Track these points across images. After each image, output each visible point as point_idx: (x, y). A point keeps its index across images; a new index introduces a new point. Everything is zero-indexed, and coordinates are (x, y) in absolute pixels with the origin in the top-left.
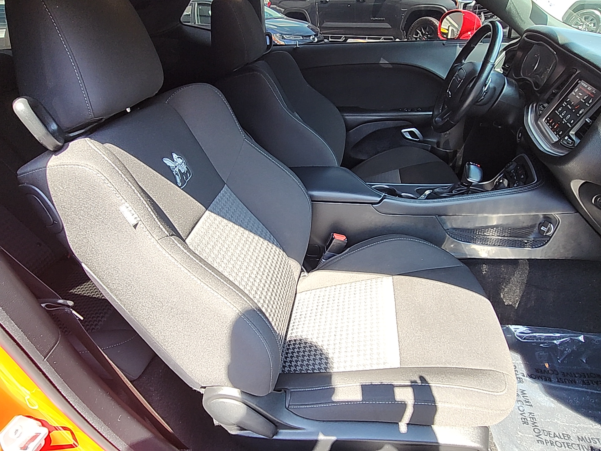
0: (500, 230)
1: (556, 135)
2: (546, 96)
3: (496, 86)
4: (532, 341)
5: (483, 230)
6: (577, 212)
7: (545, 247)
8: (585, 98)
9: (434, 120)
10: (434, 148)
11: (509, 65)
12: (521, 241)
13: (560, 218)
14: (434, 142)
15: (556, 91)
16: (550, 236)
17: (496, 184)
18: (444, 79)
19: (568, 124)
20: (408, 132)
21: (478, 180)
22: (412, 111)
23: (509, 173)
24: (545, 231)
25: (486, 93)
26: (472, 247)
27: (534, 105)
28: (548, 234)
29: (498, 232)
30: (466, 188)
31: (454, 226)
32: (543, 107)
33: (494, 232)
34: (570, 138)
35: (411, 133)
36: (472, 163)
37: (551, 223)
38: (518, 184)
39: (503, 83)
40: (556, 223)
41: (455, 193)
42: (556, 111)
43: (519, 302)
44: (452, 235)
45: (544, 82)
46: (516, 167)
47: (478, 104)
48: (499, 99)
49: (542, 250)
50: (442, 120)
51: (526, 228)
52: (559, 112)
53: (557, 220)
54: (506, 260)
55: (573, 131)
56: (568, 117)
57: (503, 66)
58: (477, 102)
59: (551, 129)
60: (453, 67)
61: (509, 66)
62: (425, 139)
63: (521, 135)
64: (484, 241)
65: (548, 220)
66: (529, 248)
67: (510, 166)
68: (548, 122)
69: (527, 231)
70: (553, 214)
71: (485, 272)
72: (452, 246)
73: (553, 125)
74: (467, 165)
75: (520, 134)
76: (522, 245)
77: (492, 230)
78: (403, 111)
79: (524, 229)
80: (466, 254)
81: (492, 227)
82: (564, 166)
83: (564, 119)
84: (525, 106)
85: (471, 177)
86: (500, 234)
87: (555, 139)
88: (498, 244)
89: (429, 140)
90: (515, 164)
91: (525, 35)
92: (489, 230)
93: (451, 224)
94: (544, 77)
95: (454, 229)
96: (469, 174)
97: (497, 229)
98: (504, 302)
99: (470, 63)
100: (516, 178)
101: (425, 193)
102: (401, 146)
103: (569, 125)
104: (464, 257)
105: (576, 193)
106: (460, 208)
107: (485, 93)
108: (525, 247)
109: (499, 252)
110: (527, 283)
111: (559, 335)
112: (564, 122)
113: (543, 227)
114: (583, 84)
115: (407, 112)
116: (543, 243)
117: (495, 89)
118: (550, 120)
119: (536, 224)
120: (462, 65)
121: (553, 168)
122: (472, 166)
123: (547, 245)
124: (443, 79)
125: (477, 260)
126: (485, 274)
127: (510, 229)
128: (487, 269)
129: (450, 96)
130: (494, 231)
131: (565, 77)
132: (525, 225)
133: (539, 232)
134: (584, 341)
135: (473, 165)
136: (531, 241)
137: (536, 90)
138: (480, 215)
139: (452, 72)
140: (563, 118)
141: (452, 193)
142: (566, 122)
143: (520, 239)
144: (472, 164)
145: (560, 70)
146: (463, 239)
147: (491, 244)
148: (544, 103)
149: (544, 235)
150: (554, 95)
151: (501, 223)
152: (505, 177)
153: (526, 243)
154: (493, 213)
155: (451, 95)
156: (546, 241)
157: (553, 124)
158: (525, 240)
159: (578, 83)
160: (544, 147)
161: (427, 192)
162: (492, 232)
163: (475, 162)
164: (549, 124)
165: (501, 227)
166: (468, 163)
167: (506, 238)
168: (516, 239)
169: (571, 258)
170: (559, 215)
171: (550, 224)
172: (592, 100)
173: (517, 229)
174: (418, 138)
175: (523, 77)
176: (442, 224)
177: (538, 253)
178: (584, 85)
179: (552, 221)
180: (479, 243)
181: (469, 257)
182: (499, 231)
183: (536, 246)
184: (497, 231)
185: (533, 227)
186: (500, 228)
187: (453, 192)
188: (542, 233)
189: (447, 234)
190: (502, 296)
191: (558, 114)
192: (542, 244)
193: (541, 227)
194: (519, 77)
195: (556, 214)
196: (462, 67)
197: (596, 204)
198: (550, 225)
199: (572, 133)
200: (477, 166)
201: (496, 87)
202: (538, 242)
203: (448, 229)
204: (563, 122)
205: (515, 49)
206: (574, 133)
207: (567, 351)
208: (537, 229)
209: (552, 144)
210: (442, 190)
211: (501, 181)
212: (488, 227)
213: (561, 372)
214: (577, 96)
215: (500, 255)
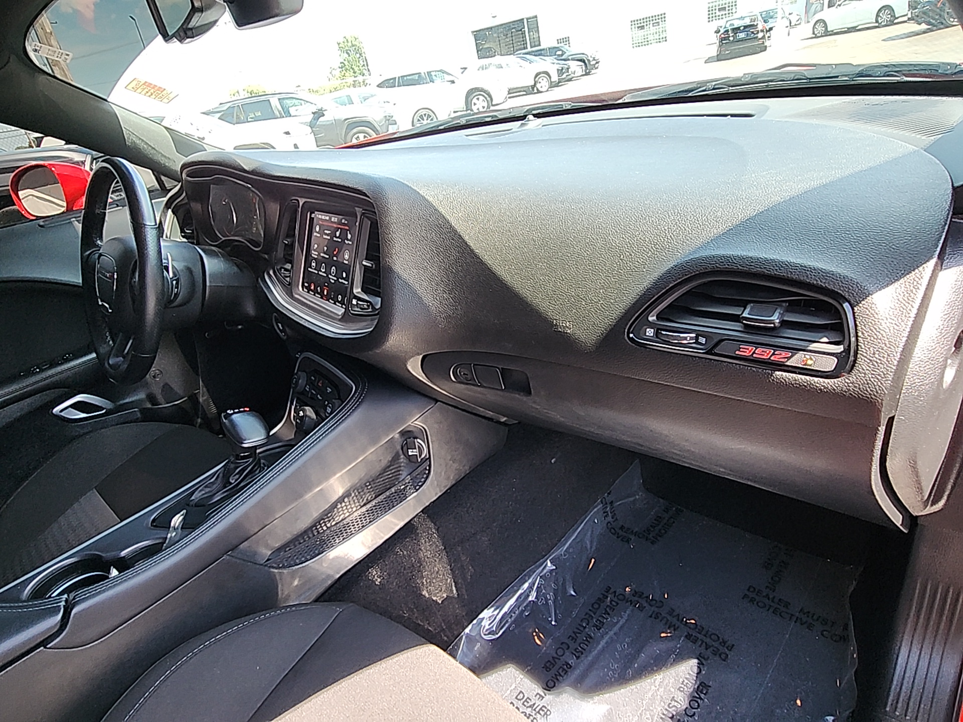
0: (356, 496)
1: (335, 304)
2: (280, 252)
3: (186, 264)
4: (507, 625)
5: (329, 515)
6: (437, 401)
7: (432, 477)
8: (338, 235)
9: (106, 364)
10: (149, 409)
11: (191, 228)
12: (395, 493)
13: (423, 423)
14: (141, 400)
15: (289, 240)
16: (428, 457)
17: (296, 422)
18: (81, 285)
19: (340, 280)
20: (71, 406)
21: (263, 438)
22: (53, 365)
23: (304, 393)
24: (416, 455)
25: (178, 281)
26: (331, 557)
27: (271, 272)
28: (423, 456)
29: (354, 501)
30: (251, 460)
31: (277, 545)
32: (286, 270)
33: (349, 507)
34: (359, 299)
35: (78, 406)
36: (232, 412)
37: (417, 438)
38: (330, 405)
39: (199, 257)
40: (423, 434)
41: (236, 480)
42: (309, 269)
43: (453, 584)
44: (283, 565)
45: (263, 235)
46: (309, 379)
47: (175, 304)
48: (208, 284)
49: (431, 485)
50: (124, 357)
51: (389, 467)
52: (315, 269)
53: (421, 429)
54: (396, 536)
55: (357, 288)
56: (332, 271)
57: (181, 233)
58: (171, 302)
59: (322, 298)
60: (84, 260)
61: (193, 230)
62: (118, 404)
63: (282, 326)
64: (344, 532)
65: (409, 436)
66: (413, 493)
67: (297, 382)
68: (309, 290)
69: (393, 471)
70: (410, 423)
71: (379, 580)
72: (296, 583)
73: (319, 291)
74: (224, 420)
75: (280, 325)
76: (401, 496)
77: (343, 504)
78: (29, 373)
79: (387, 470)
80: (329, 576)
81: (341, 500)
82: (384, 347)
83: (330, 276)
84: (257, 280)
85: (247, 438)
86: (359, 502)
87: (340, 311)
88: (368, 521)
89: (127, 401)
90: (303, 375)
91: (184, 176)
92: (338, 509)
93: (267, 546)
94: (257, 229)
95: (279, 549)
96: (238, 434)
97: (351, 498)
98: (436, 601)
99: (113, 241)
100: (321, 396)
101: (172, 524)
102: (74, 438)
103: (343, 281)
104: (330, 582)
105: (422, 377)
106: (265, 508)
107: (174, 282)
108: (407, 497)
109: (377, 531)
110: (445, 549)
111: (526, 585)
112: (333, 279)
113: (410, 450)
114: (319, 216)
115: (42, 371)
116: (425, 473)
117: (189, 270)
118: (310, 286)
119: (397, 453)
120: (99, 250)
121: (369, 356)
122: (234, 416)
123: (432, 472)
124: (79, 287)
125: (354, 570)
126: (380, 582)
127: (368, 484)
128: (379, 573)
129: (110, 311)
130: (348, 504)
131: (287, 217)
132: (384, 463)
133: (409, 460)
134: (554, 567)
135: (235, 413)
136: (409, 483)
137: (257, 251)
138: (308, 496)
139: (88, 268)
140: (327, 276)
141: (231, 484)
142: (335, 279)
143: (393, 490)
144: (232, 414)
145: (274, 209)
146: (308, 555)
147: (357, 529)
148: (285, 264)
149: (419, 460)
150: (291, 246)
151: (349, 485)
152: (302, 403)
153: (404, 489)
154: (327, 478)
155: (110, 309)
156: (428, 468)
157: (319, 288)
158: (400, 486)
159: (313, 218)
160: (333, 329)
161: (177, 520)
162: (345, 508)
163: (237, 406)
164: (312, 291)
165: (353, 491)
166: (223, 415)
167: (373, 503)
168: (388, 493)
169: (470, 468)
170: (418, 420)
171: (416, 440)
172: (350, 233)
173: (377, 477)
174: (101, 408)
175: (224, 239)
176: (251, 559)
177: (430, 492)
178: (323, 217)
179: (416, 434)
180: (337, 541)
181: (338, 576)
182: (355, 498)
183: (420, 484)
184: (352, 502)
185: (396, 458)
186: (353, 495)
187: (233, 482)
188: (415, 460)
189: (272, 570)
190: (427, 595)
191: (316, 272)
192: (425, 476)
193: (408, 452)
194: (219, 240)
195: (416, 421)
196: (101, 251)
197: (459, 380)
198: (418, 442)
199: (357, 290)
200: (245, 411)
201: (190, 266)
202: (418, 476)
203: (268, 560)
204: (333, 281)
205: (183, 202)
206: (360, 290)
207: (550, 599)
208: (403, 458)
209: (340, 320)
210: (207, 490)
211: (301, 413)
212: (334, 506)
213: (569, 638)
214: (325, 237)
215: (382, 535)
